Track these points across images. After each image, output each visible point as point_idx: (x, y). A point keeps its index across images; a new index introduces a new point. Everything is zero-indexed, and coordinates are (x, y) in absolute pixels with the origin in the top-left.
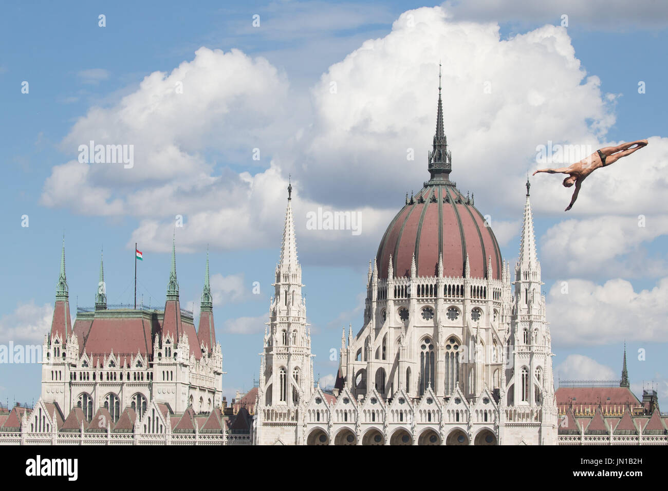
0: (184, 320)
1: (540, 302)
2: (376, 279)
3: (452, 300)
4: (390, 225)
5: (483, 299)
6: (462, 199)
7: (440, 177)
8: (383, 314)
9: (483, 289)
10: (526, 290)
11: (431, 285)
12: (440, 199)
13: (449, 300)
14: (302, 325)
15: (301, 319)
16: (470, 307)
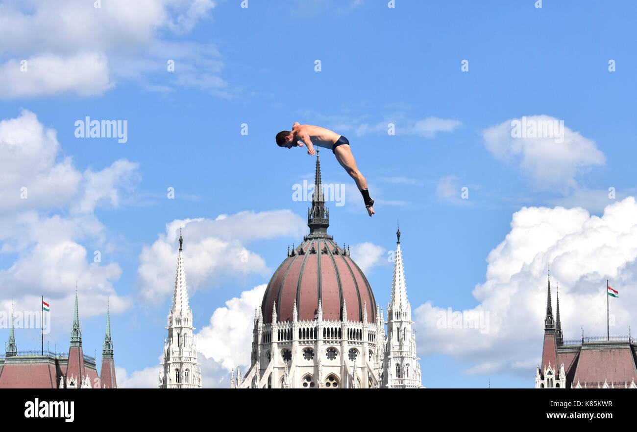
0: (86, 365)
1: (411, 339)
2: (261, 324)
3: (330, 342)
4: (274, 276)
5: (359, 341)
6: (339, 250)
7: (319, 231)
8: (268, 356)
9: (359, 331)
10: (398, 329)
11: (312, 329)
12: (319, 251)
13: (328, 342)
14: (193, 364)
15: (192, 359)
16: (347, 347)
